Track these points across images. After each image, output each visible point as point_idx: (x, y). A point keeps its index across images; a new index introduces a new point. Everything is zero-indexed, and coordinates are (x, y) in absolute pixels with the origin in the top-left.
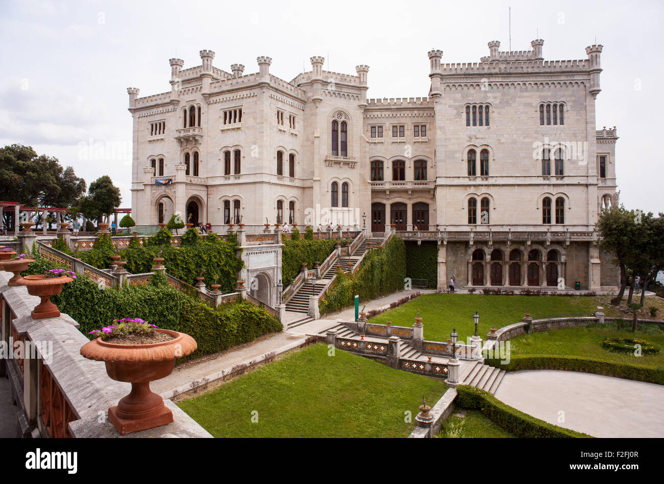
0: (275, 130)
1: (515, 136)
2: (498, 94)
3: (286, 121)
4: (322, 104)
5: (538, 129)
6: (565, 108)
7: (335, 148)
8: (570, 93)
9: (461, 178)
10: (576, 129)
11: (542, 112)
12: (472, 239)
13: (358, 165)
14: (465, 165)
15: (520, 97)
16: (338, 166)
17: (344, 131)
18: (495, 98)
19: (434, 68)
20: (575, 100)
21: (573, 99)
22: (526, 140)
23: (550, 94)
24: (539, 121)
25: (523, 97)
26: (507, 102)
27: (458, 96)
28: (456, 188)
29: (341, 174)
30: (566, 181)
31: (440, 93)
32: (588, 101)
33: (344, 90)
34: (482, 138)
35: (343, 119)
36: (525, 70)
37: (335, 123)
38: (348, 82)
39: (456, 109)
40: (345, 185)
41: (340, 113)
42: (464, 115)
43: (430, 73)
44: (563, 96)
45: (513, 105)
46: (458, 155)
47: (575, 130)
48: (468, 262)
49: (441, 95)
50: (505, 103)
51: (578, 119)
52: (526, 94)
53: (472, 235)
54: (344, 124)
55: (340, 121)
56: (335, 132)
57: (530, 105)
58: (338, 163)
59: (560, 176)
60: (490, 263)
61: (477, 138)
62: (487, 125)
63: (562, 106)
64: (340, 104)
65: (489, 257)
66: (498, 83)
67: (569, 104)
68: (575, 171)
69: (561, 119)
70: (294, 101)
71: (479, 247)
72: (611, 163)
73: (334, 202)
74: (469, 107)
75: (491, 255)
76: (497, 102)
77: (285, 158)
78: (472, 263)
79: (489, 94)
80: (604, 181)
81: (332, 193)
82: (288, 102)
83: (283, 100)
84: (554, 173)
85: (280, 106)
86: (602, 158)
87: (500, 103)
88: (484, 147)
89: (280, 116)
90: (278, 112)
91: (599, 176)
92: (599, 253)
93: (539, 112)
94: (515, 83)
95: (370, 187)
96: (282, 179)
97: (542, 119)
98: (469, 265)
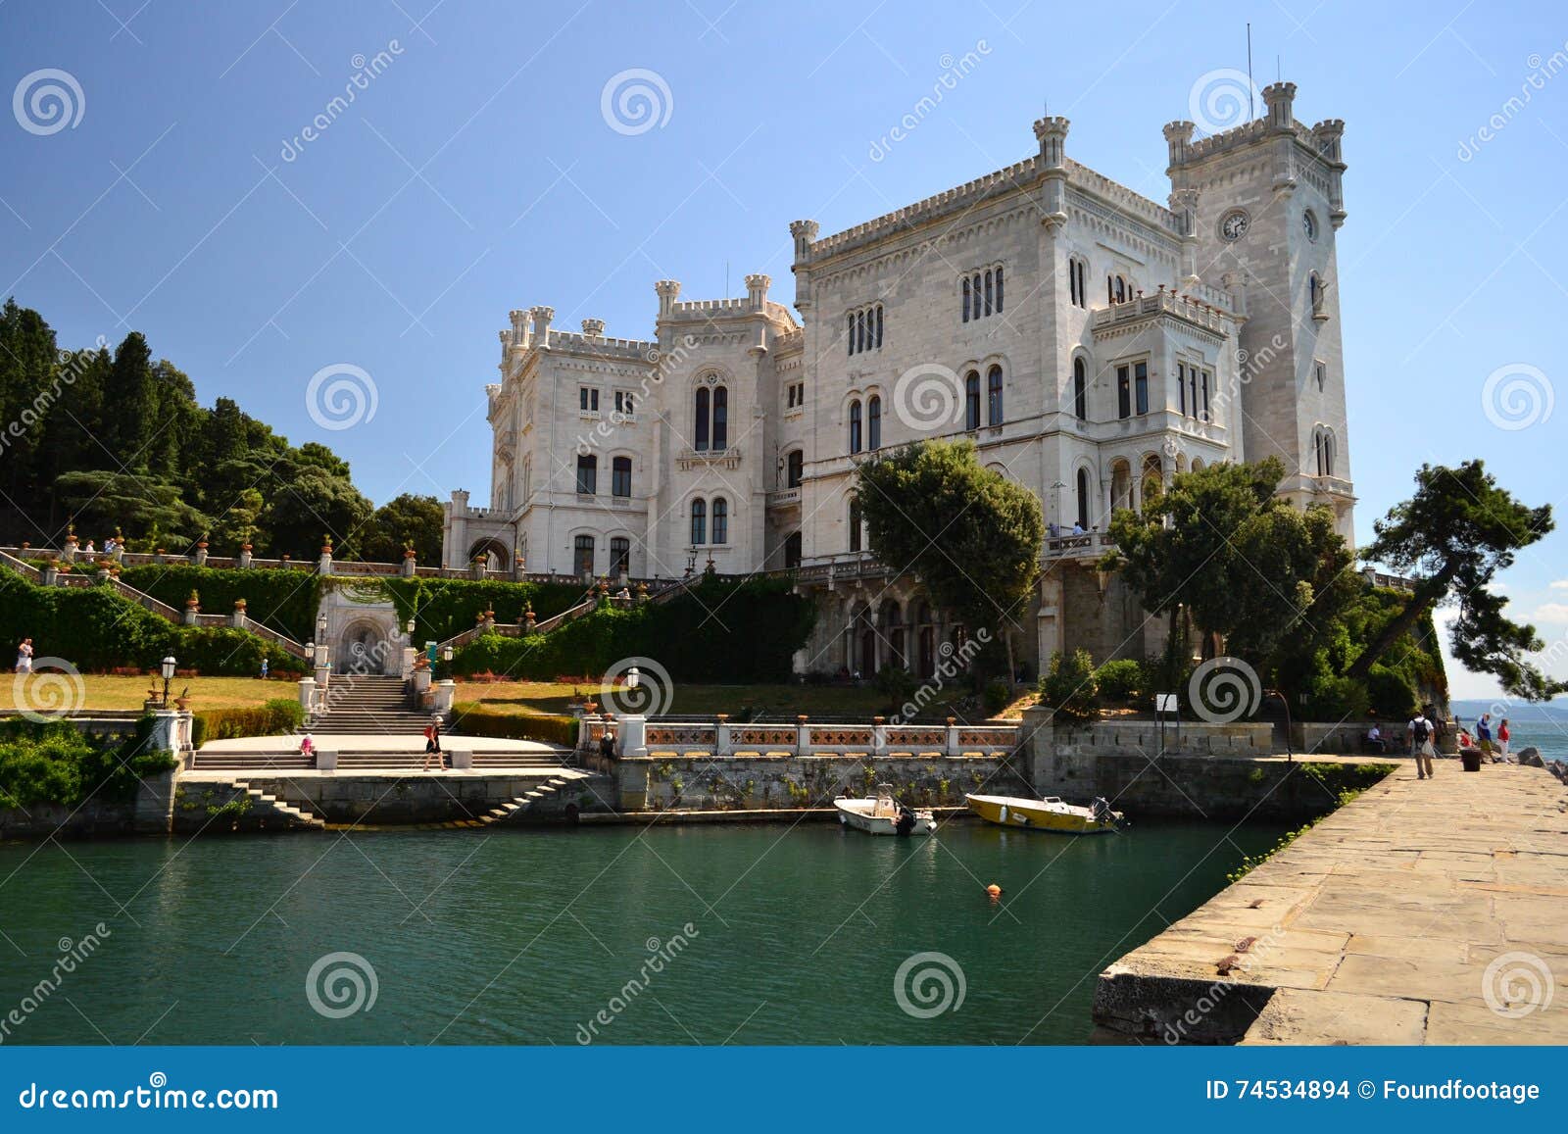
0: (575, 420)
1: (920, 356)
2: (895, 277)
3: (607, 403)
5: (958, 333)
6: (1006, 273)
7: (700, 437)
8: (1011, 237)
9: (838, 461)
10: (1024, 315)
11: (966, 292)
13: (745, 463)
14: (845, 433)
15: (928, 274)
16: (703, 468)
17: (721, 404)
18: (892, 286)
19: (801, 254)
20: (1023, 252)
21: (1019, 248)
22: (939, 361)
23: (976, 254)
24: (960, 314)
25: (936, 270)
26: (909, 290)
27: (836, 298)
28: (829, 481)
29: (709, 482)
30: (1007, 433)
31: (808, 302)
32: (1041, 245)
33: (717, 329)
34: (870, 374)
35: (719, 382)
37: (702, 393)
38: (725, 313)
39: (833, 325)
40: (720, 502)
41: (712, 373)
42: (845, 334)
43: (793, 264)
44: (999, 250)
45: (918, 293)
46: (835, 417)
47: (1022, 318)
48: (845, 629)
50: (905, 292)
51: (1025, 291)
52: (937, 263)
54: (721, 392)
55: (711, 387)
56: (702, 407)
57: (943, 285)
58: (698, 462)
59: (997, 424)
60: (881, 628)
61: (861, 376)
62: (879, 344)
63: (1000, 271)
64: (713, 355)
65: (875, 617)
66: (892, 257)
67: (1013, 262)
68: (1020, 409)
69: (1000, 299)
70: (625, 367)
71: (860, 598)
72: (1155, 374)
73: (697, 535)
74: (852, 318)
75: (880, 612)
76: (894, 294)
77: (600, 464)
78: (854, 631)
79: (882, 283)
80: (1144, 423)
81: (696, 519)
82: (608, 370)
83: (594, 369)
84: (984, 422)
85: (588, 380)
86: (1141, 368)
87: (898, 294)
88: (873, 392)
89: (589, 398)
90: (584, 391)
91: (1133, 412)
92: (1059, 592)
93: (960, 296)
94: (919, 247)
95: (762, 502)
96: (592, 501)
97: (966, 308)
98: (849, 637)
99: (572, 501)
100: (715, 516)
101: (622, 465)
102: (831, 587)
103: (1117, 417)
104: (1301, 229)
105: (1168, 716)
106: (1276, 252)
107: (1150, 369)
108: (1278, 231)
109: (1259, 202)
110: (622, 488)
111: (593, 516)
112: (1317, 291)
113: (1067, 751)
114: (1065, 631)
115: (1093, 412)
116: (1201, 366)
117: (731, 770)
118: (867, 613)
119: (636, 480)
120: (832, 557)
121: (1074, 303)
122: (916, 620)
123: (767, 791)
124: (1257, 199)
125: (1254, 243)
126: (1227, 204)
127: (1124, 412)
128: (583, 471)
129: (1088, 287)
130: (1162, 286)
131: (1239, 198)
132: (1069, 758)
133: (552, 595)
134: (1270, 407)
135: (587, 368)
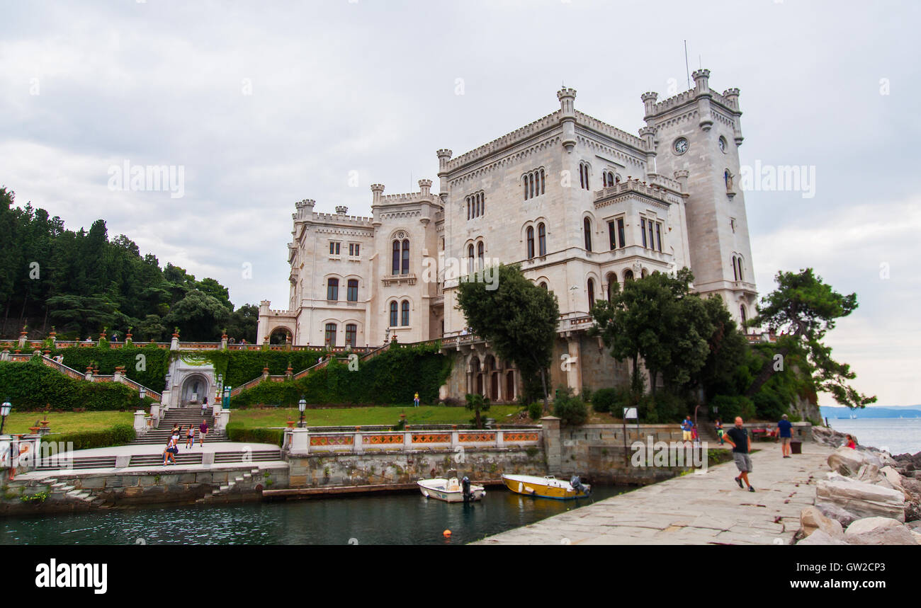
0: (327, 260)
1: (503, 219)
2: (490, 178)
3: (345, 252)
4: (382, 227)
5: (523, 206)
6: (546, 173)
7: (395, 268)
8: (548, 154)
11: (526, 184)
12: (458, 345)
13: (419, 283)
15: (507, 175)
16: (396, 285)
17: (406, 249)
18: (487, 182)
19: (442, 167)
20: (554, 161)
21: (552, 160)
22: (513, 221)
23: (530, 163)
24: (523, 196)
25: (511, 173)
26: (497, 184)
27: (461, 190)
29: (399, 293)
30: (549, 260)
31: (446, 192)
32: (563, 157)
33: (404, 209)
34: (478, 230)
35: (405, 237)
36: (509, 143)
37: (396, 243)
38: (408, 200)
39: (460, 204)
40: (405, 303)
41: (401, 233)
42: (465, 209)
43: (439, 172)
44: (542, 160)
45: (502, 185)
47: (554, 197)
48: (467, 373)
49: (447, 194)
50: (496, 185)
51: (556, 183)
52: (511, 169)
53: (458, 340)
54: (406, 242)
55: (401, 240)
56: (396, 251)
57: (515, 180)
58: (394, 282)
59: (543, 256)
60: (486, 372)
61: (474, 231)
62: (483, 214)
63: (543, 171)
64: (401, 223)
65: (482, 366)
66: (488, 166)
67: (549, 167)
68: (555, 247)
69: (543, 187)
70: (355, 231)
71: (475, 355)
72: (628, 225)
73: (393, 322)
74: (469, 200)
75: (485, 362)
76: (490, 187)
77: (341, 284)
78: (472, 374)
79: (483, 181)
80: (624, 252)
81: (392, 313)
82: (346, 233)
83: (337, 232)
84: (537, 254)
85: (334, 237)
86: (621, 222)
87: (492, 186)
88: (480, 239)
89: (335, 247)
90: (332, 244)
91: (618, 247)
92: (578, 349)
93: (523, 186)
94: (502, 161)
95: (428, 302)
96: (336, 303)
97: (526, 192)
98: (469, 377)
99: (325, 305)
100: (403, 311)
101: (353, 284)
102: (458, 349)
103: (609, 250)
104: (718, 146)
105: (631, 421)
106: (704, 159)
107: (626, 222)
108: (704, 148)
109: (693, 133)
110: (352, 297)
111: (336, 313)
112: (729, 180)
113: (570, 443)
114: (582, 372)
115: (596, 247)
116: (656, 220)
117: (362, 460)
118: (478, 362)
119: (361, 292)
120: (459, 332)
121: (583, 188)
122: (504, 367)
123: (383, 472)
124: (692, 131)
125: (692, 155)
126: (676, 135)
127: (613, 247)
128: (331, 287)
129: (591, 179)
130: (630, 177)
131: (683, 131)
132: (572, 447)
133: (306, 358)
134: (705, 243)
135: (333, 232)
